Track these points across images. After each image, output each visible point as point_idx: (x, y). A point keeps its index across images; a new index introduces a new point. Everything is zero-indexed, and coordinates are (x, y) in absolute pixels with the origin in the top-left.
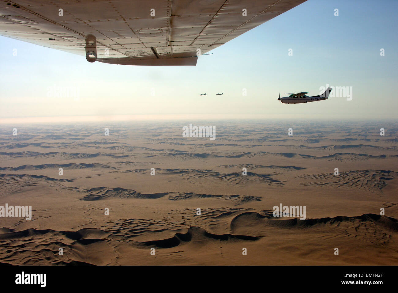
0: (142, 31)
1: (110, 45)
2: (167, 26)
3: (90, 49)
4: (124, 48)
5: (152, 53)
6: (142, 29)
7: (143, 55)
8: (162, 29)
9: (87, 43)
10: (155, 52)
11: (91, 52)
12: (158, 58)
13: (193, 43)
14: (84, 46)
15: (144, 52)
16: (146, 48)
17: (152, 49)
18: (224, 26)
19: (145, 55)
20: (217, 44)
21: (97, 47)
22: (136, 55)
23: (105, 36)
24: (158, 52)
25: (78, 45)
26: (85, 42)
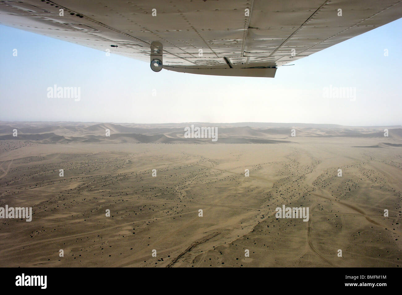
0: (215, 42)
1: (178, 54)
2: (244, 38)
3: (155, 57)
4: (193, 58)
5: (225, 62)
6: (215, 40)
7: (214, 65)
8: (238, 40)
9: (152, 51)
10: (228, 62)
11: (156, 61)
12: (231, 67)
13: (272, 54)
14: (149, 53)
15: (215, 61)
16: (219, 57)
17: (225, 58)
18: (308, 39)
19: (217, 64)
20: (300, 56)
21: (163, 55)
22: (206, 64)
23: (173, 45)
24: (232, 61)
25: (142, 53)
26: (150, 50)
